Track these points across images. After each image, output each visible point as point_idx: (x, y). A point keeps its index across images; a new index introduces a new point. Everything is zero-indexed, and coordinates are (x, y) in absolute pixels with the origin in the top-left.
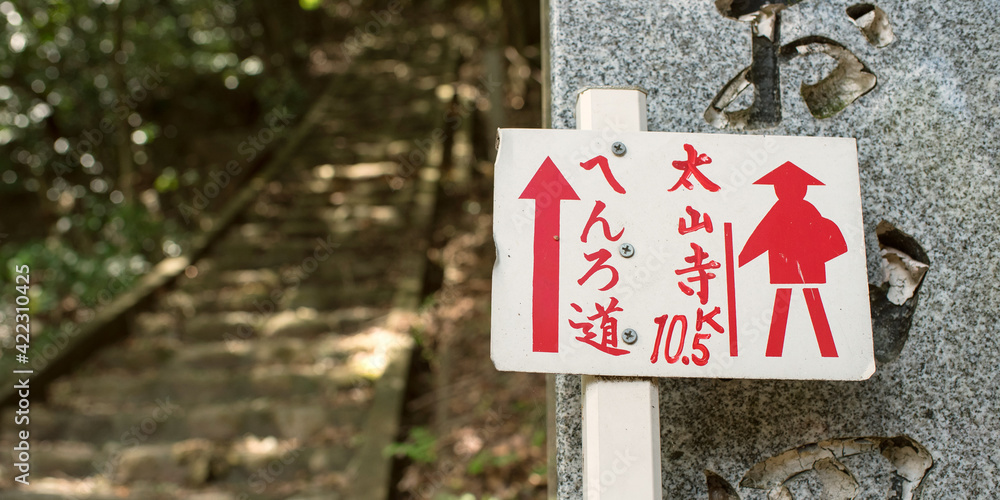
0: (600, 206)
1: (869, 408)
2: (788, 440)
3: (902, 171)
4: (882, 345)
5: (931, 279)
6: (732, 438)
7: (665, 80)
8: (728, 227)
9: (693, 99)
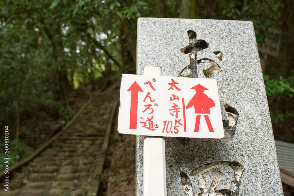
0: (149, 93)
1: (225, 153)
2: (203, 162)
3: (230, 91)
4: (228, 137)
5: (240, 119)
6: (187, 161)
7: (167, 68)
8: (183, 99)
9: (174, 72)
